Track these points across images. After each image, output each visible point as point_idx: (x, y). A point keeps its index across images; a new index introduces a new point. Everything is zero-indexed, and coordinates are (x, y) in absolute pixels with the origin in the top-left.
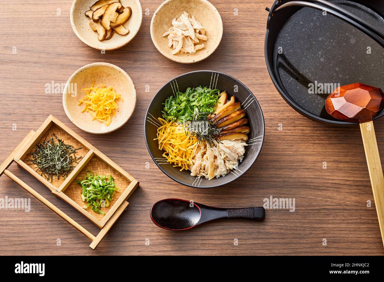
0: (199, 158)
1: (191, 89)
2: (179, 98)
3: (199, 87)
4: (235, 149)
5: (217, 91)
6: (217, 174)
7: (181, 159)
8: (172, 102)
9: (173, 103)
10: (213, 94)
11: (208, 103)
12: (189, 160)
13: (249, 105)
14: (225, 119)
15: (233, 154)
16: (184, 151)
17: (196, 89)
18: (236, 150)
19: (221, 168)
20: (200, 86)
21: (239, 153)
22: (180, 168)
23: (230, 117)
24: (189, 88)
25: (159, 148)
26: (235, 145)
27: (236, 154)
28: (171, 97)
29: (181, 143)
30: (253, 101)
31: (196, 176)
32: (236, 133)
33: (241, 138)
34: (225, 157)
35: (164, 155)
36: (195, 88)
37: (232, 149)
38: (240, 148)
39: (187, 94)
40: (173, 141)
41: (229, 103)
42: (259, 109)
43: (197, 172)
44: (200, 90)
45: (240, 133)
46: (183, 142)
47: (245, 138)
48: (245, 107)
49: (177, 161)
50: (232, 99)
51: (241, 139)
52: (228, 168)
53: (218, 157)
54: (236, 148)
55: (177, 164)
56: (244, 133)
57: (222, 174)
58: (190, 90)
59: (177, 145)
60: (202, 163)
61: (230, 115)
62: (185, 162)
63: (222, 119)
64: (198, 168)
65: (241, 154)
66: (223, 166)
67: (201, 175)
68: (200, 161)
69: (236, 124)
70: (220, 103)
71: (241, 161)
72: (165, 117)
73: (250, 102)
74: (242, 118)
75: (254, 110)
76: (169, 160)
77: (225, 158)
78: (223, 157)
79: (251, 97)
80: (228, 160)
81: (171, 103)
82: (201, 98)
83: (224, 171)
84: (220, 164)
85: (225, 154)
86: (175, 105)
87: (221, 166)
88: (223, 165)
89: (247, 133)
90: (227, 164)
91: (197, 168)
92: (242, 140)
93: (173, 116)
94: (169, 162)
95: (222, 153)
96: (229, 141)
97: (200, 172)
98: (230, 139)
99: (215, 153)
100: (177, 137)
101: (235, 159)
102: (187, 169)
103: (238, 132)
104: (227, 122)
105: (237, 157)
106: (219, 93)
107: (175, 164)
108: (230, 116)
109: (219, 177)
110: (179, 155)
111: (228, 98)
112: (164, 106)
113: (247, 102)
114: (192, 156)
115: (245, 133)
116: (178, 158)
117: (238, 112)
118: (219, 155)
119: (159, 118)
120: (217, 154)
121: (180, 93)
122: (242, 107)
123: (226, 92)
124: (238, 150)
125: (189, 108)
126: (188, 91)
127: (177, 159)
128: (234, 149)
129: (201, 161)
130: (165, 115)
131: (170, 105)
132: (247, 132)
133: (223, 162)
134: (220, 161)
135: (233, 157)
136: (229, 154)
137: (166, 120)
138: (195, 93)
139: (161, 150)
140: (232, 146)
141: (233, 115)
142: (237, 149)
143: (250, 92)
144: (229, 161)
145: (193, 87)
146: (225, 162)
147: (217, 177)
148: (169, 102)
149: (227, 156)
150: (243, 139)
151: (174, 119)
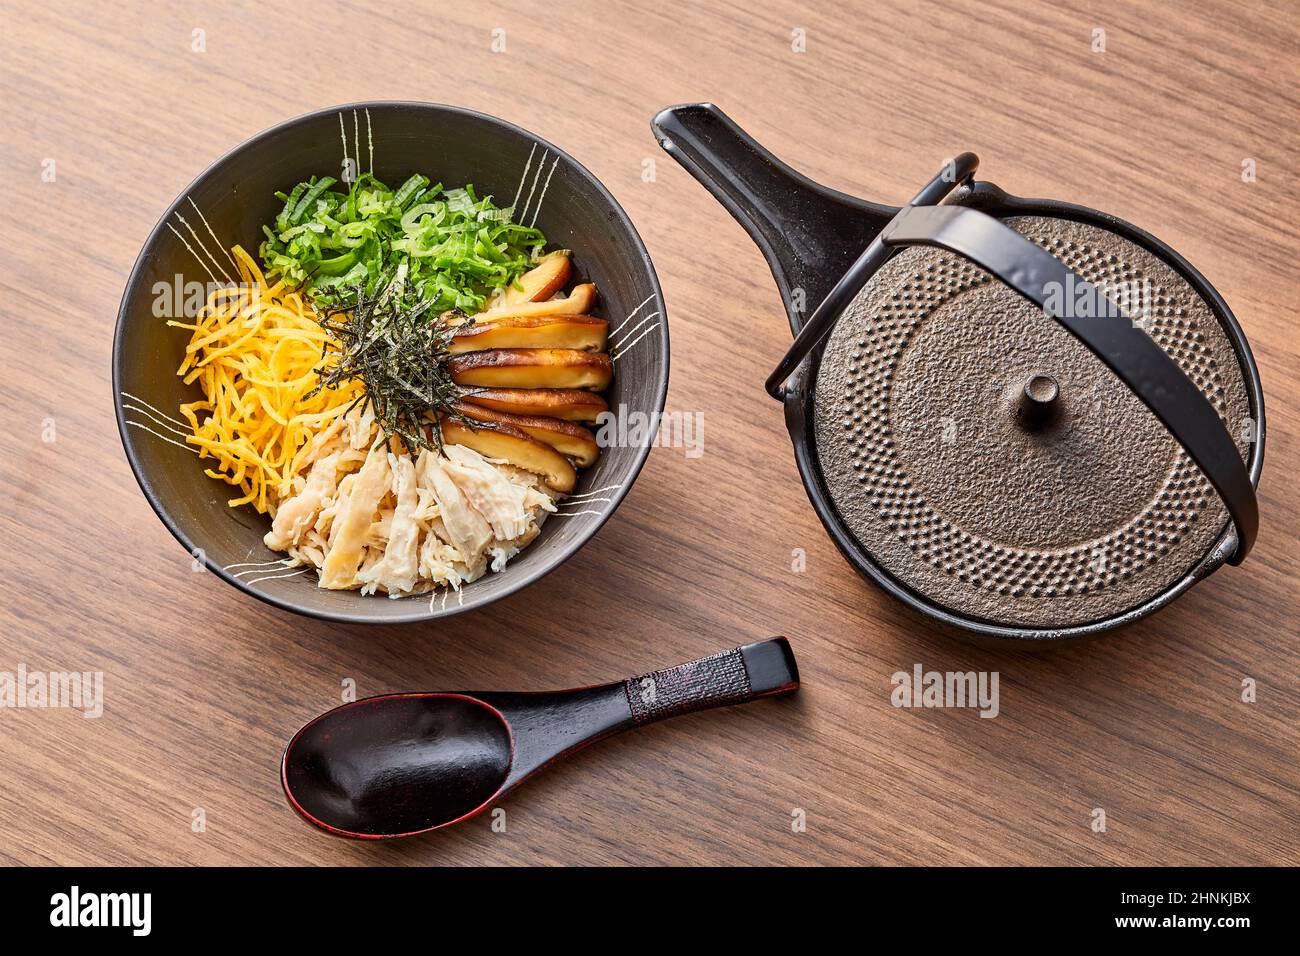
0: (323, 477)
1: (429, 188)
2: (357, 197)
3: (465, 189)
4: (487, 502)
5: (536, 238)
6: (371, 576)
7: (255, 459)
8: (319, 202)
9: (323, 207)
10: (506, 240)
11: (464, 264)
12: (281, 474)
13: (634, 343)
14: (502, 358)
15: (469, 519)
16: (277, 424)
17: (447, 194)
18: (488, 507)
19: (392, 558)
20: (469, 186)
21: (498, 523)
22: (237, 491)
23: (525, 359)
24: (419, 177)
25: (181, 372)
26: (496, 482)
27: (483, 526)
28: (326, 182)
29: (277, 385)
30: (652, 327)
31: (284, 554)
32: (526, 436)
33: (538, 468)
34: (432, 515)
35: (187, 409)
36: (446, 188)
37: (473, 497)
38: (513, 506)
39: (403, 196)
40: (248, 365)
41: (557, 304)
42: (659, 372)
43: (291, 533)
44: (462, 202)
45: (547, 447)
46: (289, 384)
47: (561, 479)
48: (618, 351)
49: (235, 456)
50: (580, 294)
51: (539, 475)
52: (423, 572)
53: (402, 504)
54: (493, 495)
55: (231, 473)
56: (564, 456)
57: (391, 586)
58: (419, 188)
59: (260, 387)
60: (325, 501)
61: (533, 350)
62: (263, 476)
63: (489, 351)
64: (300, 518)
65: (504, 533)
66: (407, 550)
67: (304, 558)
68: (322, 494)
69: (540, 398)
70: (521, 290)
71: (494, 567)
72: (269, 253)
73: (641, 330)
74: (584, 389)
75: (642, 372)
76: (202, 437)
77: (430, 522)
78: (422, 512)
79: (652, 307)
80: (438, 538)
81: (313, 207)
82: (448, 235)
83: (400, 576)
84: (398, 537)
85: (436, 504)
86: (327, 217)
87: (400, 545)
88: (408, 545)
89: (580, 462)
90: (427, 552)
91: (295, 516)
92: (542, 478)
93: (295, 261)
94: (199, 447)
95: (426, 497)
96: (476, 459)
97: (304, 540)
98: (488, 453)
99: (395, 484)
100: (272, 352)
101: (468, 543)
102: (262, 507)
103: (539, 441)
104: (506, 376)
105: (482, 540)
106: (538, 247)
107: (223, 467)
108: (530, 356)
109: (372, 592)
110: (254, 437)
111: (563, 286)
112: (280, 206)
113: (630, 326)
114: (300, 460)
115: (574, 458)
116: (242, 446)
117: (575, 357)
118: (407, 497)
119: (238, 250)
120: (401, 488)
121: (374, 182)
122: (608, 347)
123: (571, 258)
124: (496, 509)
125: (380, 255)
126: (412, 187)
127: (237, 446)
128: (482, 496)
129: (325, 491)
130: (268, 247)
131: (306, 211)
132: (582, 459)
133: (413, 533)
134: (400, 526)
135: (465, 529)
136: (452, 511)
137: (264, 270)
138: (434, 208)
139: (188, 381)
140: (479, 482)
141: (547, 358)
142: (498, 504)
143: (655, 286)
144: (444, 543)
145: (443, 180)
146: (422, 539)
147: (364, 591)
148: (308, 200)
149: (439, 518)
150: (546, 476)
151: (293, 273)
